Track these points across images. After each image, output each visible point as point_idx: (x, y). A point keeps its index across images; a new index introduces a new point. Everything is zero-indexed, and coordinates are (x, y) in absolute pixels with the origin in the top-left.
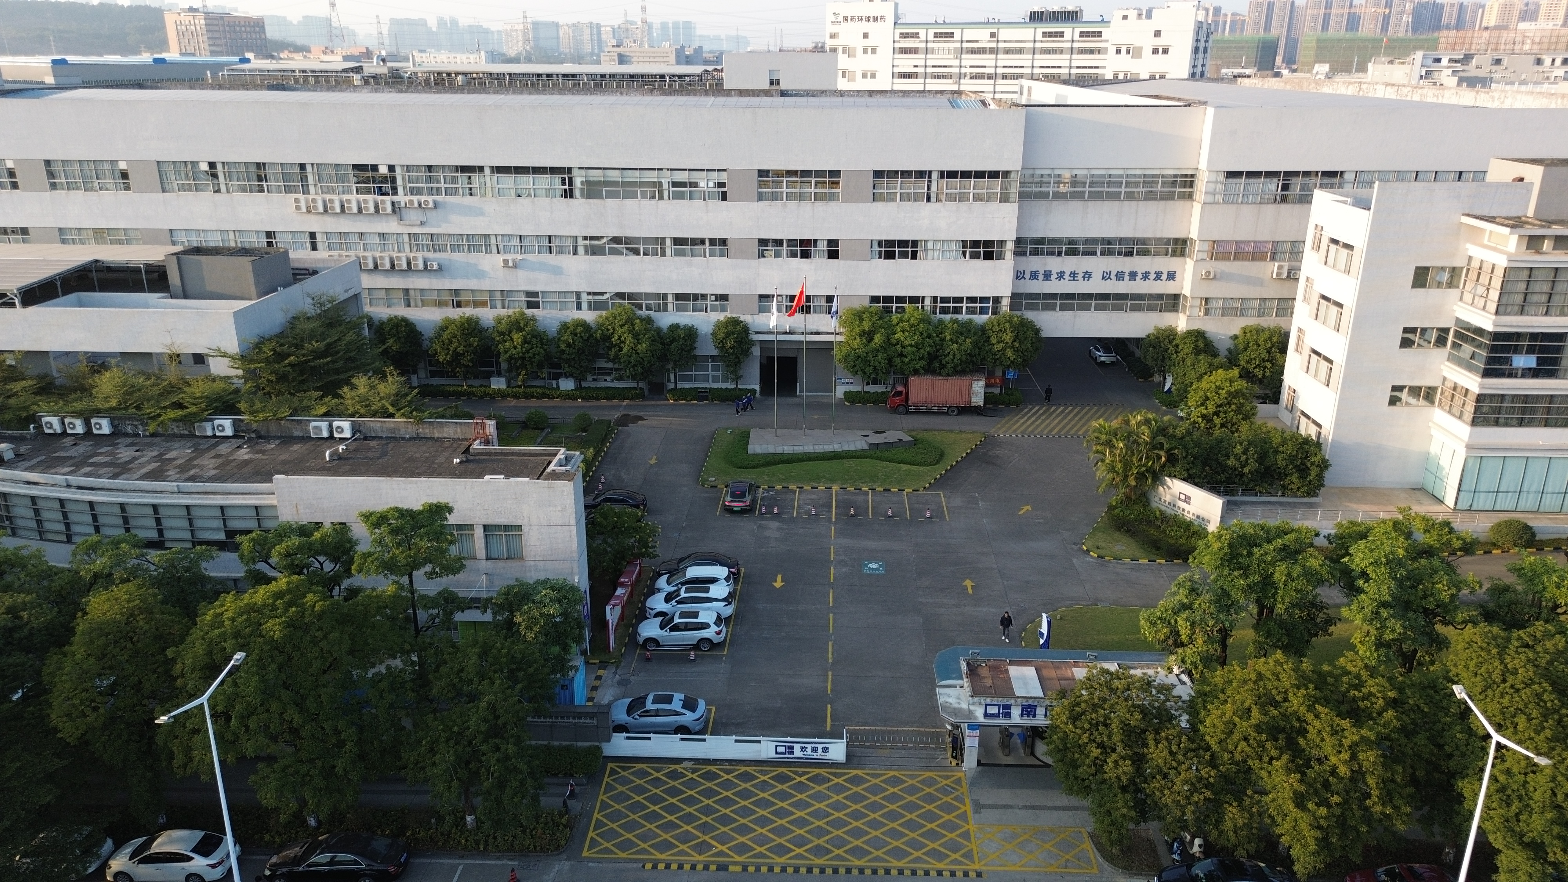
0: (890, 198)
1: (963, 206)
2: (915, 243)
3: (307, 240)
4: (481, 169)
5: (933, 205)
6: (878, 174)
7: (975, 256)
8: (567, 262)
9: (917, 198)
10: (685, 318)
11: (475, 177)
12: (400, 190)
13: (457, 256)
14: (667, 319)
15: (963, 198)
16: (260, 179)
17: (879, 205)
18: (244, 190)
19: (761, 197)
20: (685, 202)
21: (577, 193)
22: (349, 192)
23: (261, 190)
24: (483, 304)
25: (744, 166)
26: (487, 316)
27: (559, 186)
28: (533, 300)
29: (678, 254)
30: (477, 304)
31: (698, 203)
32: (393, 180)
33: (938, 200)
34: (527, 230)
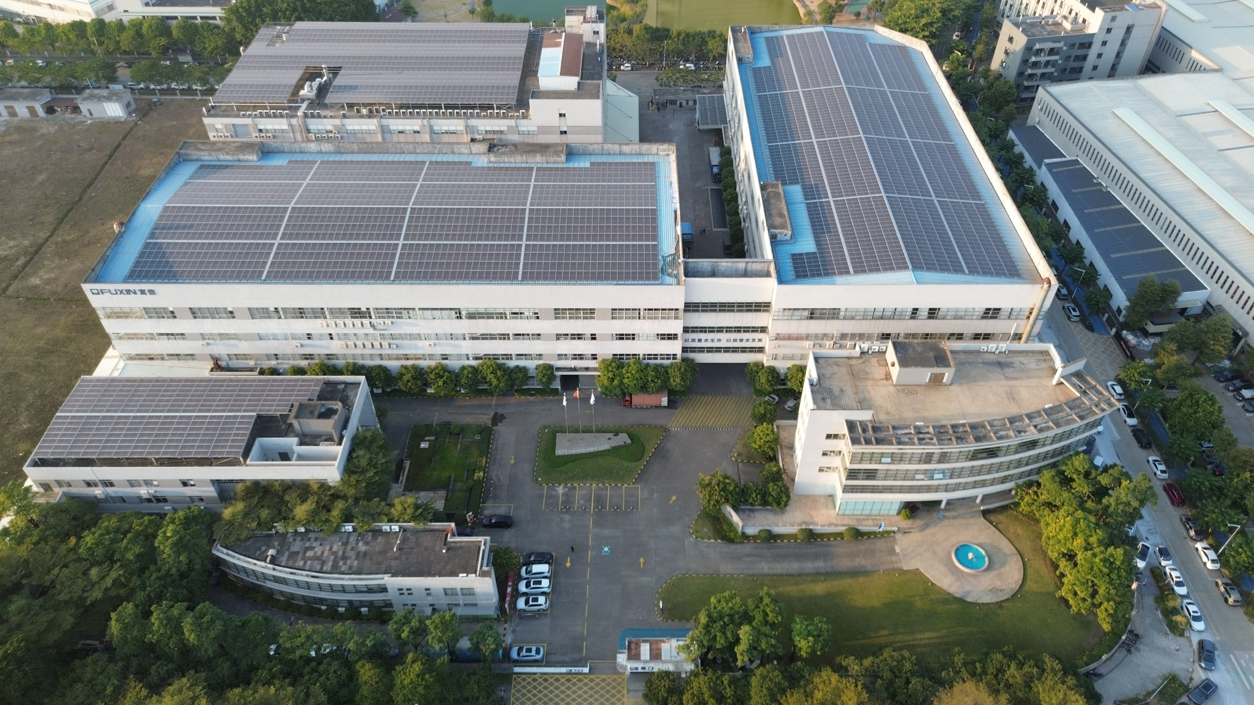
0: (621, 318)
1: (656, 321)
2: (633, 335)
3: (329, 337)
4: (414, 309)
5: (641, 321)
6: (613, 310)
7: (662, 339)
8: (461, 343)
9: (633, 318)
10: (522, 363)
11: (411, 312)
12: (373, 317)
13: (404, 342)
14: (512, 363)
15: (656, 318)
16: (301, 313)
17: (615, 321)
18: (293, 317)
19: (556, 318)
20: (518, 321)
21: (463, 317)
22: (347, 318)
23: (302, 317)
24: (420, 359)
25: (547, 307)
26: (423, 363)
27: (454, 315)
28: (445, 357)
29: (515, 339)
30: (416, 359)
31: (525, 321)
32: (370, 313)
33: (644, 318)
34: (439, 332)
